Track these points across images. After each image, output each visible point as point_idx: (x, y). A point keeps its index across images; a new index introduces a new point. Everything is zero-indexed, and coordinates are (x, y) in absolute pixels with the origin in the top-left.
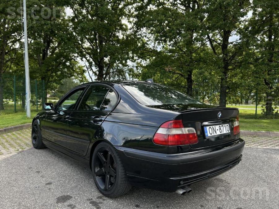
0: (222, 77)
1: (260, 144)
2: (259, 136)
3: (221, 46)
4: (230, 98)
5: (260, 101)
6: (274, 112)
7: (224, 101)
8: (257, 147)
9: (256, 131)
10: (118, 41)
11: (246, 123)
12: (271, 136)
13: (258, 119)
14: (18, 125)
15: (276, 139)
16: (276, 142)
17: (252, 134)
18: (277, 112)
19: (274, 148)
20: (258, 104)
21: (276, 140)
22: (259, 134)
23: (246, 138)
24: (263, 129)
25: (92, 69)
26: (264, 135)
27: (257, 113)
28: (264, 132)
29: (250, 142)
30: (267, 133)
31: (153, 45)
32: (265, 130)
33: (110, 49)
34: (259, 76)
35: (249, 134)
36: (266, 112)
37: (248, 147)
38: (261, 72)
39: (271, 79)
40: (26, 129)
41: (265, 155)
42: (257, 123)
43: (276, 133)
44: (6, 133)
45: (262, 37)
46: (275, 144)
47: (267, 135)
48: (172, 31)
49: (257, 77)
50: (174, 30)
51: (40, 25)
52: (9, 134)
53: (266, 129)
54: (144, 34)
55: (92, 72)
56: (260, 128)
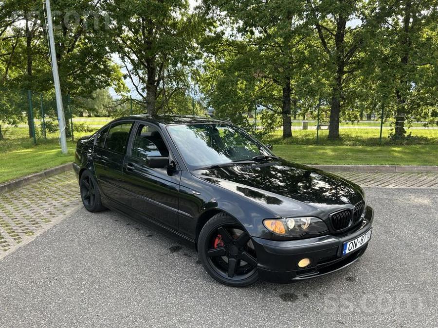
0: (335, 87)
1: (381, 182)
2: (381, 171)
3: (335, 35)
4: (344, 113)
5: (388, 116)
6: (406, 135)
7: (336, 119)
8: (377, 187)
9: (378, 165)
10: (174, 25)
11: (366, 153)
12: (397, 171)
13: (383, 145)
14: (58, 166)
15: (403, 175)
16: (402, 179)
17: (373, 170)
18: (410, 134)
19: (398, 187)
20: (385, 121)
21: (402, 177)
22: (381, 168)
23: (365, 175)
24: (387, 161)
25: (138, 74)
26: (387, 171)
27: (383, 136)
28: (388, 166)
29: (369, 180)
30: (392, 167)
31: (231, 33)
32: (390, 163)
33: (168, 45)
34: (388, 84)
35: (369, 170)
36: (395, 135)
37: (367, 186)
38: (390, 79)
39: (404, 89)
40: (68, 170)
41: (385, 196)
42: (380, 153)
43: (404, 167)
44: (47, 178)
45: (395, 18)
46: (401, 182)
47: (392, 170)
48: (264, 19)
49: (384, 86)
50: (267, 17)
51: (59, 7)
52: (51, 178)
53: (392, 161)
54: (217, 17)
55: (138, 78)
56: (384, 160)
